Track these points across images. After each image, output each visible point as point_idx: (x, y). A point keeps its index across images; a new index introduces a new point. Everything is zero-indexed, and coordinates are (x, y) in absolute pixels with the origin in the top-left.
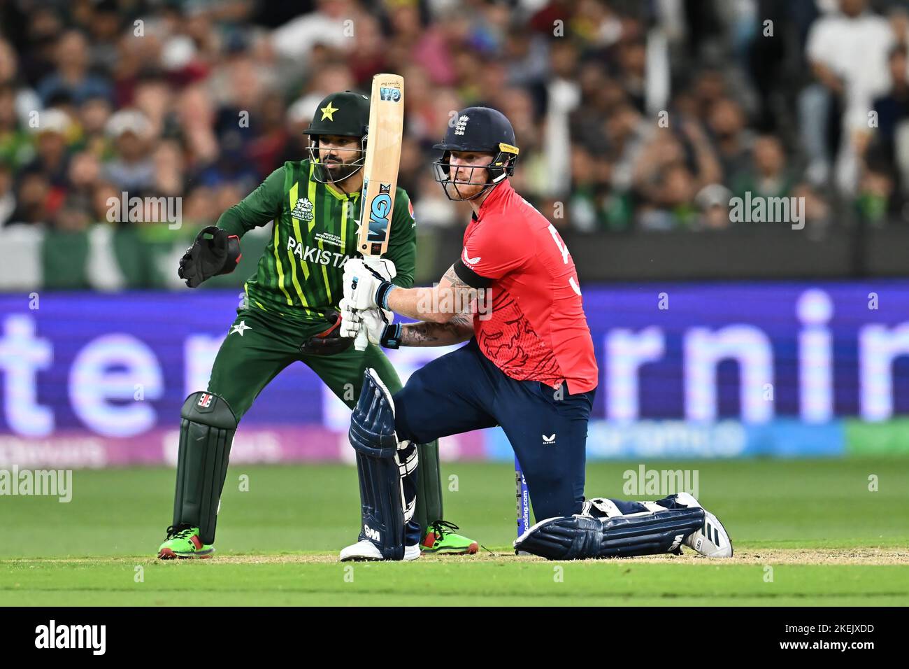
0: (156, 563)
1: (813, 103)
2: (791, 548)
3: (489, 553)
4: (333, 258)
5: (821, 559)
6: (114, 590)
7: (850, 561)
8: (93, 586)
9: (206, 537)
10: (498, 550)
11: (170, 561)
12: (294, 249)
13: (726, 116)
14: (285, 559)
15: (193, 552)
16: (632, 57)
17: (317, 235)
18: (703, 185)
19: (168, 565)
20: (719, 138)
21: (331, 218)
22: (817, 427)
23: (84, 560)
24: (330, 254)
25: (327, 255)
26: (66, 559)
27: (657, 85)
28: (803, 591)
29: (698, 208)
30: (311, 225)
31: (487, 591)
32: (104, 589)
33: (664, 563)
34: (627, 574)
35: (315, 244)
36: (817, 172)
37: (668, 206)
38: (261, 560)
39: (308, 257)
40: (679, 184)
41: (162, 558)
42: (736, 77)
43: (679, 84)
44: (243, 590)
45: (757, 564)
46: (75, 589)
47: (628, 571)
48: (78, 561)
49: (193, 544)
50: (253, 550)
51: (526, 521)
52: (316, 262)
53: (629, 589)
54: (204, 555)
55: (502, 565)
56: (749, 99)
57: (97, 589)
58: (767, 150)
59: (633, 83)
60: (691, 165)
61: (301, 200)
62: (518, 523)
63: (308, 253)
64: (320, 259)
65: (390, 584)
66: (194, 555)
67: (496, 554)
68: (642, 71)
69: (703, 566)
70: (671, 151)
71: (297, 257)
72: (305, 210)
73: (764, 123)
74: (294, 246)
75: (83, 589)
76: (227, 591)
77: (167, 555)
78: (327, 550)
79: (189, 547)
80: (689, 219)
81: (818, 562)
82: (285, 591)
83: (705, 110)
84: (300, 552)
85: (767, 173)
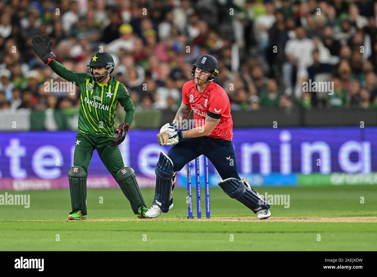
0: (67, 221)
1: (287, 68)
2: (279, 216)
3: (179, 218)
4: (98, 105)
5: (289, 220)
6: (54, 230)
7: (299, 221)
8: (46, 229)
9: (84, 213)
10: (181, 217)
11: (72, 220)
12: (86, 101)
13: (258, 72)
14: (111, 220)
15: (80, 218)
16: (227, 53)
17: (94, 96)
18: (250, 95)
19: (72, 222)
20: (255, 79)
21: (98, 91)
22: (286, 176)
23: (43, 220)
24: (98, 104)
25: (96, 104)
26: (38, 220)
27: (235, 63)
28: (283, 231)
29: (249, 103)
30: (92, 93)
31: (178, 231)
32: (50, 230)
33: (237, 222)
34: (225, 225)
35: (93, 100)
36: (288, 91)
37: (239, 102)
38: (102, 220)
39: (91, 104)
40: (242, 95)
41: (70, 220)
42: (261, 59)
43: (242, 61)
44: (97, 230)
45: (268, 222)
46: (41, 230)
47: (225, 224)
48: (42, 220)
49: (80, 215)
50: (100, 217)
51: (191, 207)
52: (93, 106)
53: (225, 230)
54: (83, 219)
55: (183, 222)
56: (266, 67)
57: (48, 230)
58: (272, 84)
59: (227, 61)
60: (246, 89)
61: (90, 84)
62: (188, 208)
63: (91, 103)
64: (94, 105)
65: (146, 228)
66: (80, 219)
67: (181, 218)
68: (230, 58)
69: (250, 222)
70: (240, 84)
71: (87, 104)
72: (90, 87)
73: (271, 75)
74: (86, 100)
75: (43, 230)
76: (91, 230)
77: (72, 219)
78: (124, 217)
79: (79, 216)
80: (246, 107)
81: (288, 221)
82: (110, 230)
83: (251, 70)
84: (116, 218)
85: (271, 91)
